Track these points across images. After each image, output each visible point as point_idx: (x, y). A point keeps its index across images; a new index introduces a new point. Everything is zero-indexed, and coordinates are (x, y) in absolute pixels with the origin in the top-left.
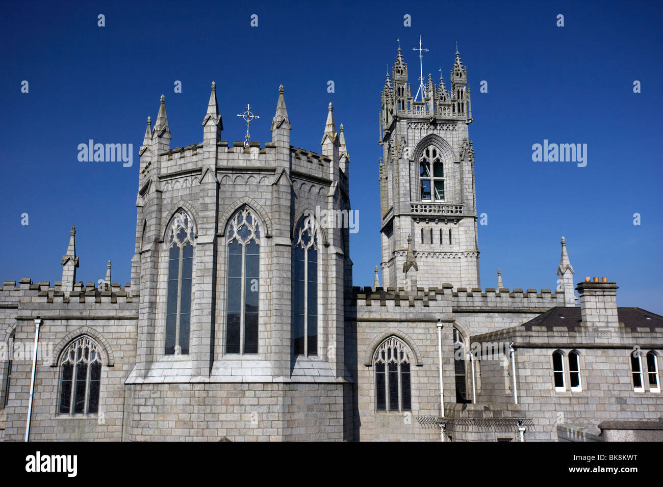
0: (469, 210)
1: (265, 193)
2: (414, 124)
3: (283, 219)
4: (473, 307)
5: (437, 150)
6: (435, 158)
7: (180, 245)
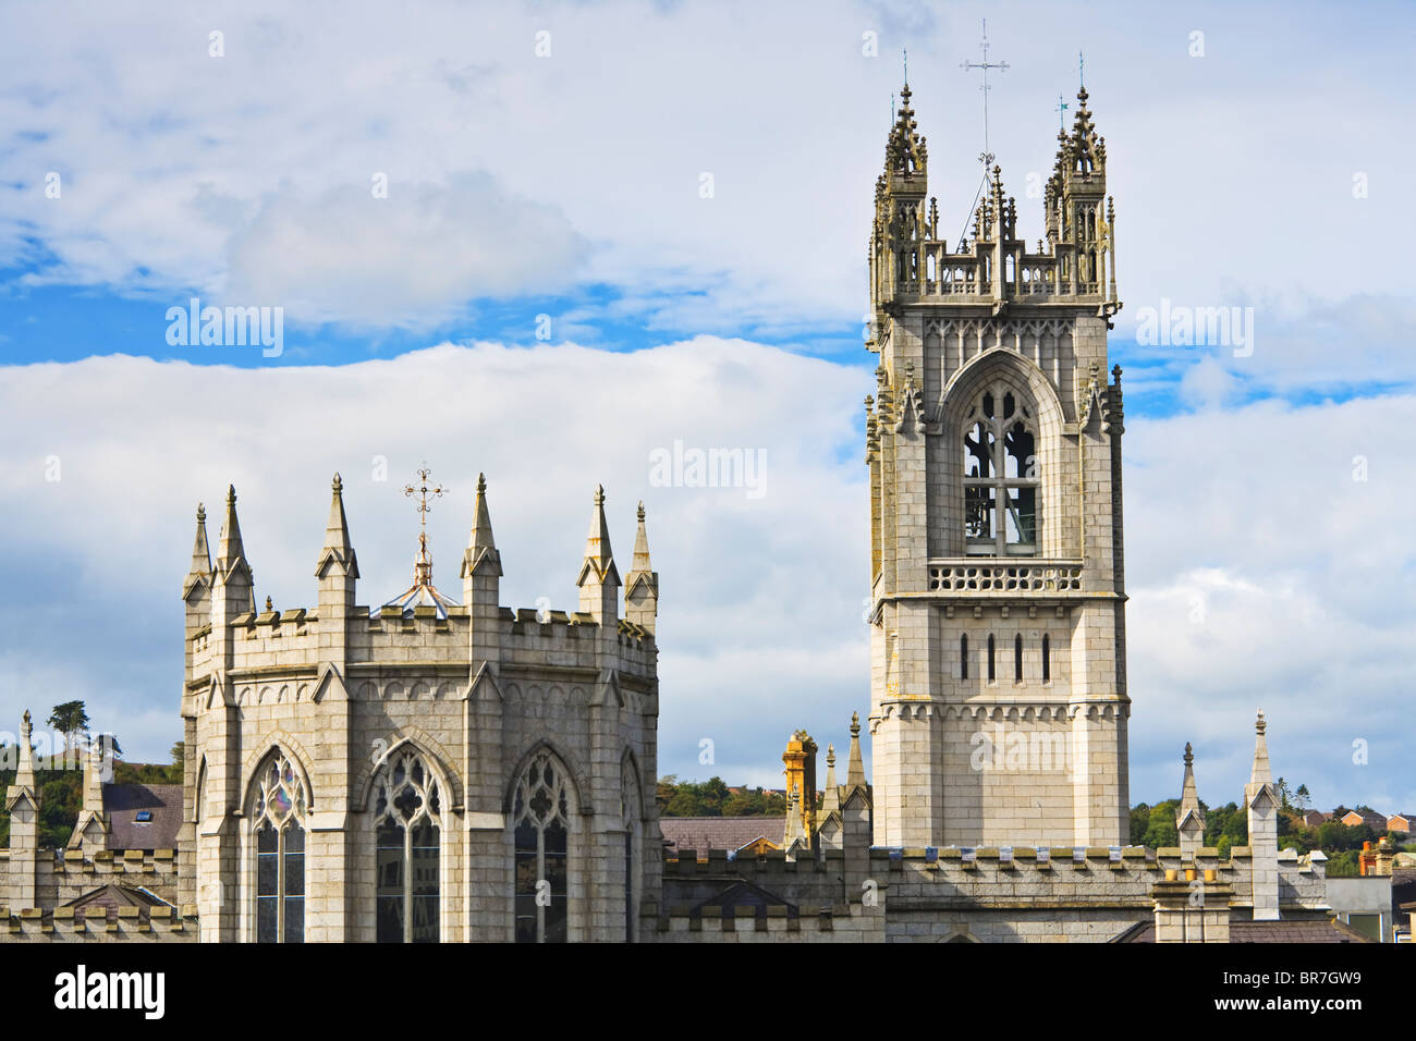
0: (1099, 579)
1: (448, 719)
2: (947, 322)
3: (485, 774)
4: (1014, 896)
5: (1015, 394)
6: (1010, 420)
7: (277, 825)
